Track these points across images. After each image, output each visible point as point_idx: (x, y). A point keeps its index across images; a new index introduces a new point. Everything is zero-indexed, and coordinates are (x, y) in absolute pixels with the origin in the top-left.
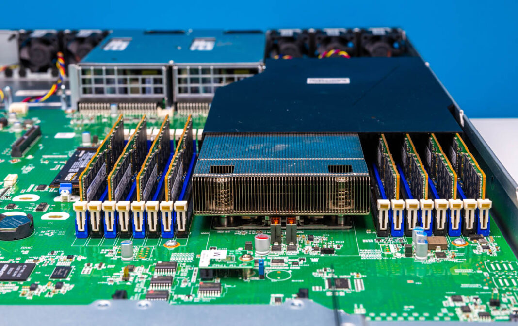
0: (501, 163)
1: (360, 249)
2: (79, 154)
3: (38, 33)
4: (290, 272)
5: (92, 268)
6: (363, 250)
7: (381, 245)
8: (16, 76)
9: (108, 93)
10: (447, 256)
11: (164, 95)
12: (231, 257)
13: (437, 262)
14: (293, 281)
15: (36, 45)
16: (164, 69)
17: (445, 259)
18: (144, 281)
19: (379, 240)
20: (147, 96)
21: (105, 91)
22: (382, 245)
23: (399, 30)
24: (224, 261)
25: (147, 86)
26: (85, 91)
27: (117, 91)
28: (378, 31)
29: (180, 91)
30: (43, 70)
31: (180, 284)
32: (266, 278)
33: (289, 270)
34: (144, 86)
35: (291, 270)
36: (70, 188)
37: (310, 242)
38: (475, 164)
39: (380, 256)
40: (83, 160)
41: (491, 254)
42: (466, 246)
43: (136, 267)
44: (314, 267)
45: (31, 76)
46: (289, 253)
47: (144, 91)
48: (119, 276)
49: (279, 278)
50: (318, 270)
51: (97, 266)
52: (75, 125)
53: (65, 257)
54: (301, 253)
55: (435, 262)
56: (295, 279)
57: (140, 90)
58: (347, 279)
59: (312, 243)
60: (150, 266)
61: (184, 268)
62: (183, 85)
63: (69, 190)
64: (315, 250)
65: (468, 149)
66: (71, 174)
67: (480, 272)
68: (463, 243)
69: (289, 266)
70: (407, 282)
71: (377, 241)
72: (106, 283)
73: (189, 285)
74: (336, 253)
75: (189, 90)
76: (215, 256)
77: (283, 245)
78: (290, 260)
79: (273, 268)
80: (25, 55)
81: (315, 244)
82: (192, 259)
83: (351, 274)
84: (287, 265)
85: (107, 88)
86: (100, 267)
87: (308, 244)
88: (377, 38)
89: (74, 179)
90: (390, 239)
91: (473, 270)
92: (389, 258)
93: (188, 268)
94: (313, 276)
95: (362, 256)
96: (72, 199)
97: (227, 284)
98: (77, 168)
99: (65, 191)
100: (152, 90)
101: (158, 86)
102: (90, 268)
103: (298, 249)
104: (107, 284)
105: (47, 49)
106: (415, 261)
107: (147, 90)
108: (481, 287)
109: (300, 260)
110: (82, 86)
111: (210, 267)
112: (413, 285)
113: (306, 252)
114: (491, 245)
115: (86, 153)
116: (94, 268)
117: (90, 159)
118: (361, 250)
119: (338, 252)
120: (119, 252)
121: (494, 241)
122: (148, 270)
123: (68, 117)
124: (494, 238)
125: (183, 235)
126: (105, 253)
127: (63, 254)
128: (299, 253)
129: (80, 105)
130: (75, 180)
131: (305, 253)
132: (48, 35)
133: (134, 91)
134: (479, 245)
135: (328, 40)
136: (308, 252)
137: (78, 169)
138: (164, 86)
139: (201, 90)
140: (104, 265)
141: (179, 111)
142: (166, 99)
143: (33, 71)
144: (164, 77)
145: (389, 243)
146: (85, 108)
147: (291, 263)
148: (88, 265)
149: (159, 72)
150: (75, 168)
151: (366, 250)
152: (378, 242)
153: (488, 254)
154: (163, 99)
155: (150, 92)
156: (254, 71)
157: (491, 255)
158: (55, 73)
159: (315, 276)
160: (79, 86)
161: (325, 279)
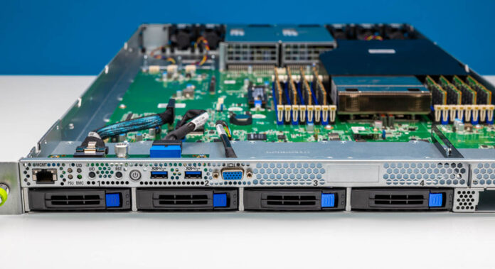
3: (181, 26)
8: (168, 52)
15: (181, 34)
16: (277, 46)
23: (408, 25)
28: (395, 25)
30: (185, 48)
45: (177, 52)
80: (174, 39)
88: (394, 30)
101: (273, 56)
105: (188, 36)
132: (187, 27)
135: (364, 31)
138: (277, 56)
143: (179, 49)
144: (277, 50)
149: (274, 47)
156: (331, 47)
158: (193, 51)
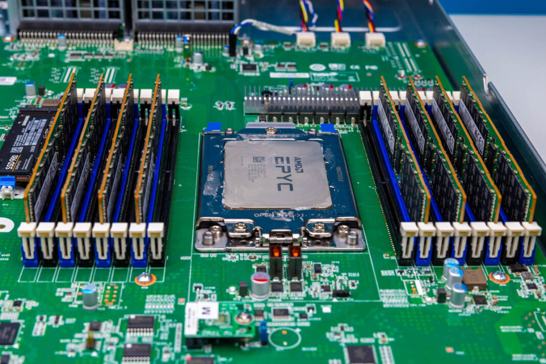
0: (541, 158)
1: (380, 288)
2: (22, 119)
4: (298, 331)
5: (46, 324)
6: (384, 291)
7: (404, 281)
9: (53, 16)
10: (488, 302)
11: (121, 21)
12: (225, 316)
13: (477, 313)
14: (304, 349)
17: (487, 307)
18: (114, 348)
19: (401, 272)
20: (100, 20)
21: (50, 13)
22: (407, 281)
24: (217, 324)
25: (100, 9)
26: (26, 13)
27: (65, 14)
29: (140, 16)
31: (161, 356)
32: (270, 345)
33: (295, 327)
34: (97, 9)
35: (300, 328)
36: (13, 183)
37: (318, 275)
38: (518, 171)
39: (407, 301)
40: (28, 132)
41: (540, 297)
42: (507, 282)
43: (103, 322)
44: (328, 322)
46: (292, 294)
47: (97, 14)
48: (81, 339)
49: (285, 343)
50: (332, 329)
51: (52, 318)
52: (16, 63)
53: (11, 303)
54: (308, 297)
55: (474, 313)
56: (306, 346)
57: (93, 14)
58: (370, 344)
59: (320, 276)
60: (120, 320)
61: (164, 324)
62: (143, 10)
63: (12, 186)
64: (325, 291)
65: (505, 144)
66: (13, 158)
67: (531, 330)
68: (503, 278)
69: (296, 321)
70: (444, 350)
71: (399, 274)
72: (65, 353)
73: (173, 356)
74: (352, 297)
75: (151, 15)
76: (204, 313)
77: (284, 280)
78: (297, 309)
79: (276, 325)
81: (324, 278)
82: (172, 307)
83: (374, 335)
84: (293, 319)
85: (52, 11)
86: (56, 322)
87: (315, 279)
89: (17, 168)
90: (414, 270)
91: (522, 327)
92: (418, 304)
93: (169, 325)
94: (328, 340)
95: (384, 301)
96: (16, 195)
97: (222, 356)
98: (21, 146)
99: (7, 187)
100: (107, 15)
102: (44, 323)
103: (305, 289)
104: (65, 356)
106: (450, 311)
107: (100, 14)
108: (537, 359)
109: (309, 309)
110: (22, 8)
111: (199, 336)
112: (454, 355)
113: (315, 295)
114: (538, 282)
115: (30, 119)
116: (49, 323)
117: (36, 130)
118: (381, 291)
119: (355, 295)
120: (80, 294)
121: (540, 273)
122: (118, 327)
123: (7, 48)
124: (539, 268)
125: (159, 264)
126: (62, 294)
127: (7, 296)
128: (305, 296)
129: (20, 34)
130: (19, 169)
131: (313, 297)
133: (85, 14)
134: (523, 281)
136: (316, 294)
137: (22, 148)
139: (165, 15)
140: (61, 318)
141: (140, 42)
142: (124, 25)
145: (414, 278)
146: (26, 37)
147: (297, 315)
148: (41, 319)
150: (18, 146)
151: (387, 291)
152: (401, 276)
153: (536, 297)
154: (121, 25)
155: (104, 16)
157: (540, 300)
159: (331, 340)
160: (18, 7)
161: (343, 345)
